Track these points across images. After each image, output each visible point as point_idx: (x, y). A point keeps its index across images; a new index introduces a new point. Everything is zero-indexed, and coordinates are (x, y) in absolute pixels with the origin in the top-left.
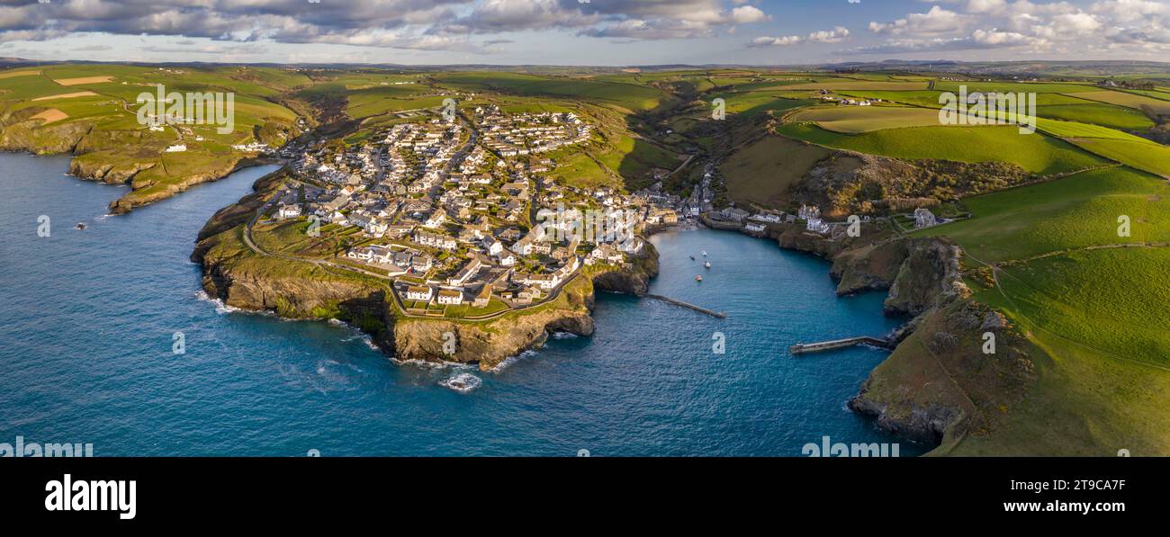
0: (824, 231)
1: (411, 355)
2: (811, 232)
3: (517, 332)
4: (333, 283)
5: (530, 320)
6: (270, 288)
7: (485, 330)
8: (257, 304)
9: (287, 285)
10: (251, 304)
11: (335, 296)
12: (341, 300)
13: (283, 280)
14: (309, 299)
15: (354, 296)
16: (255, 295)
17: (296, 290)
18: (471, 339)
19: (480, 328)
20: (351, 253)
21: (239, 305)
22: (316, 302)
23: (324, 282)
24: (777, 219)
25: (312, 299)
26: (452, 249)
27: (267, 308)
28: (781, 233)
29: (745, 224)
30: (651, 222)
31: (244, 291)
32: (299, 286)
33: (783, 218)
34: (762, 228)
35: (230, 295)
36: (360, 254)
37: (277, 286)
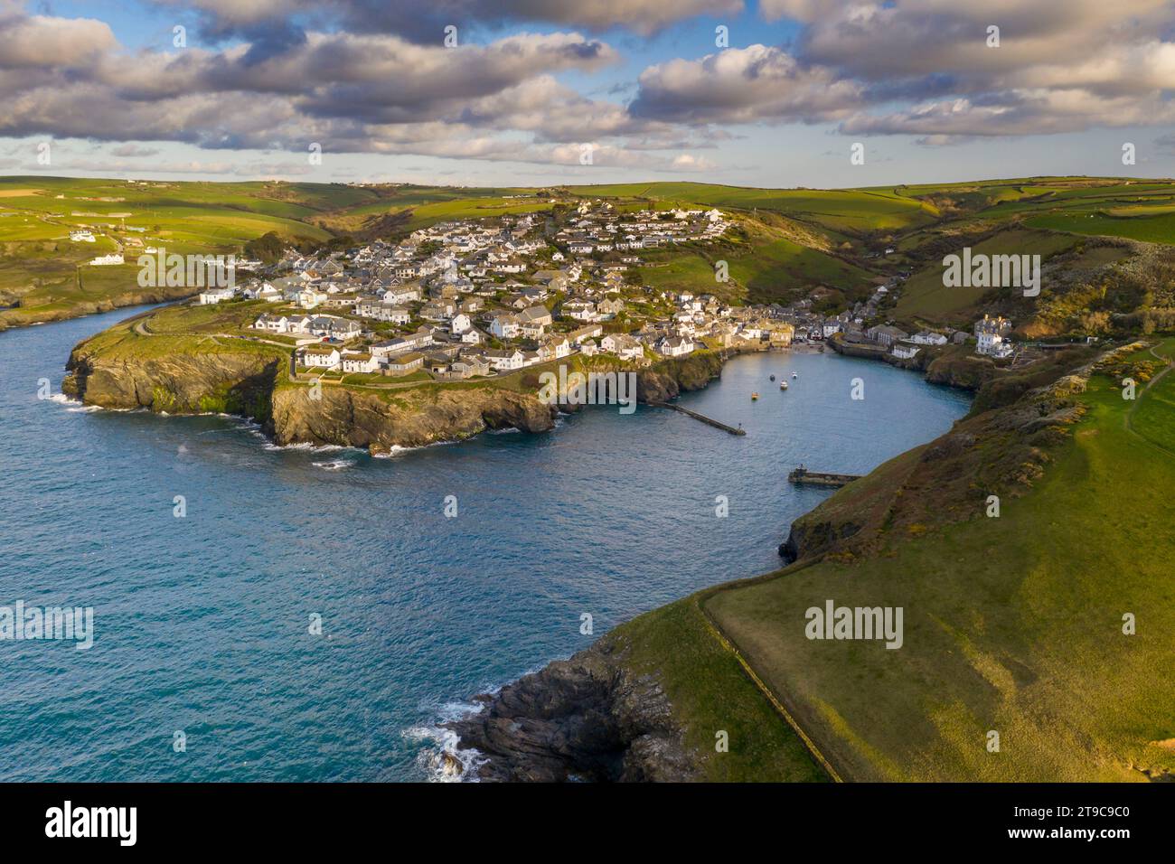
0: (1002, 356)
1: (295, 439)
2: (981, 356)
3: (436, 413)
4: (221, 356)
5: (455, 398)
6: (143, 373)
7: (386, 399)
8: (127, 399)
9: (166, 366)
10: (119, 399)
11: (226, 378)
12: (234, 383)
13: (160, 359)
14: (191, 383)
15: (248, 373)
16: (122, 384)
17: (176, 373)
18: (366, 412)
19: (379, 397)
20: (259, 322)
21: (101, 401)
22: (202, 388)
23: (211, 355)
24: (942, 340)
25: (196, 383)
26: (403, 323)
27: (142, 406)
28: (933, 359)
29: (891, 348)
30: (747, 337)
31: (108, 378)
32: (181, 366)
33: (951, 339)
34: (914, 351)
35: (88, 387)
36: (269, 323)
37: (153, 367)
